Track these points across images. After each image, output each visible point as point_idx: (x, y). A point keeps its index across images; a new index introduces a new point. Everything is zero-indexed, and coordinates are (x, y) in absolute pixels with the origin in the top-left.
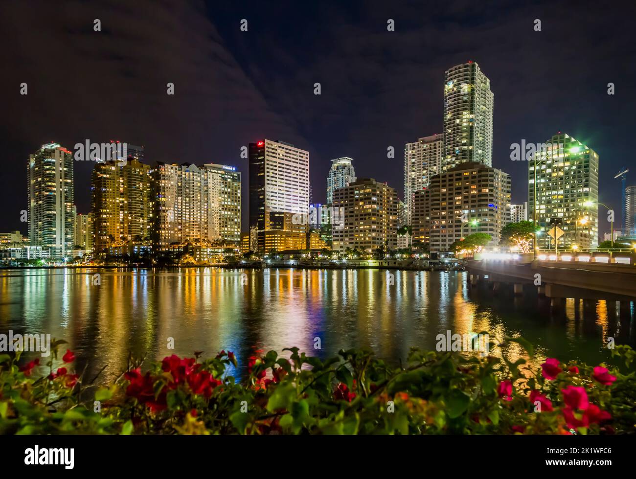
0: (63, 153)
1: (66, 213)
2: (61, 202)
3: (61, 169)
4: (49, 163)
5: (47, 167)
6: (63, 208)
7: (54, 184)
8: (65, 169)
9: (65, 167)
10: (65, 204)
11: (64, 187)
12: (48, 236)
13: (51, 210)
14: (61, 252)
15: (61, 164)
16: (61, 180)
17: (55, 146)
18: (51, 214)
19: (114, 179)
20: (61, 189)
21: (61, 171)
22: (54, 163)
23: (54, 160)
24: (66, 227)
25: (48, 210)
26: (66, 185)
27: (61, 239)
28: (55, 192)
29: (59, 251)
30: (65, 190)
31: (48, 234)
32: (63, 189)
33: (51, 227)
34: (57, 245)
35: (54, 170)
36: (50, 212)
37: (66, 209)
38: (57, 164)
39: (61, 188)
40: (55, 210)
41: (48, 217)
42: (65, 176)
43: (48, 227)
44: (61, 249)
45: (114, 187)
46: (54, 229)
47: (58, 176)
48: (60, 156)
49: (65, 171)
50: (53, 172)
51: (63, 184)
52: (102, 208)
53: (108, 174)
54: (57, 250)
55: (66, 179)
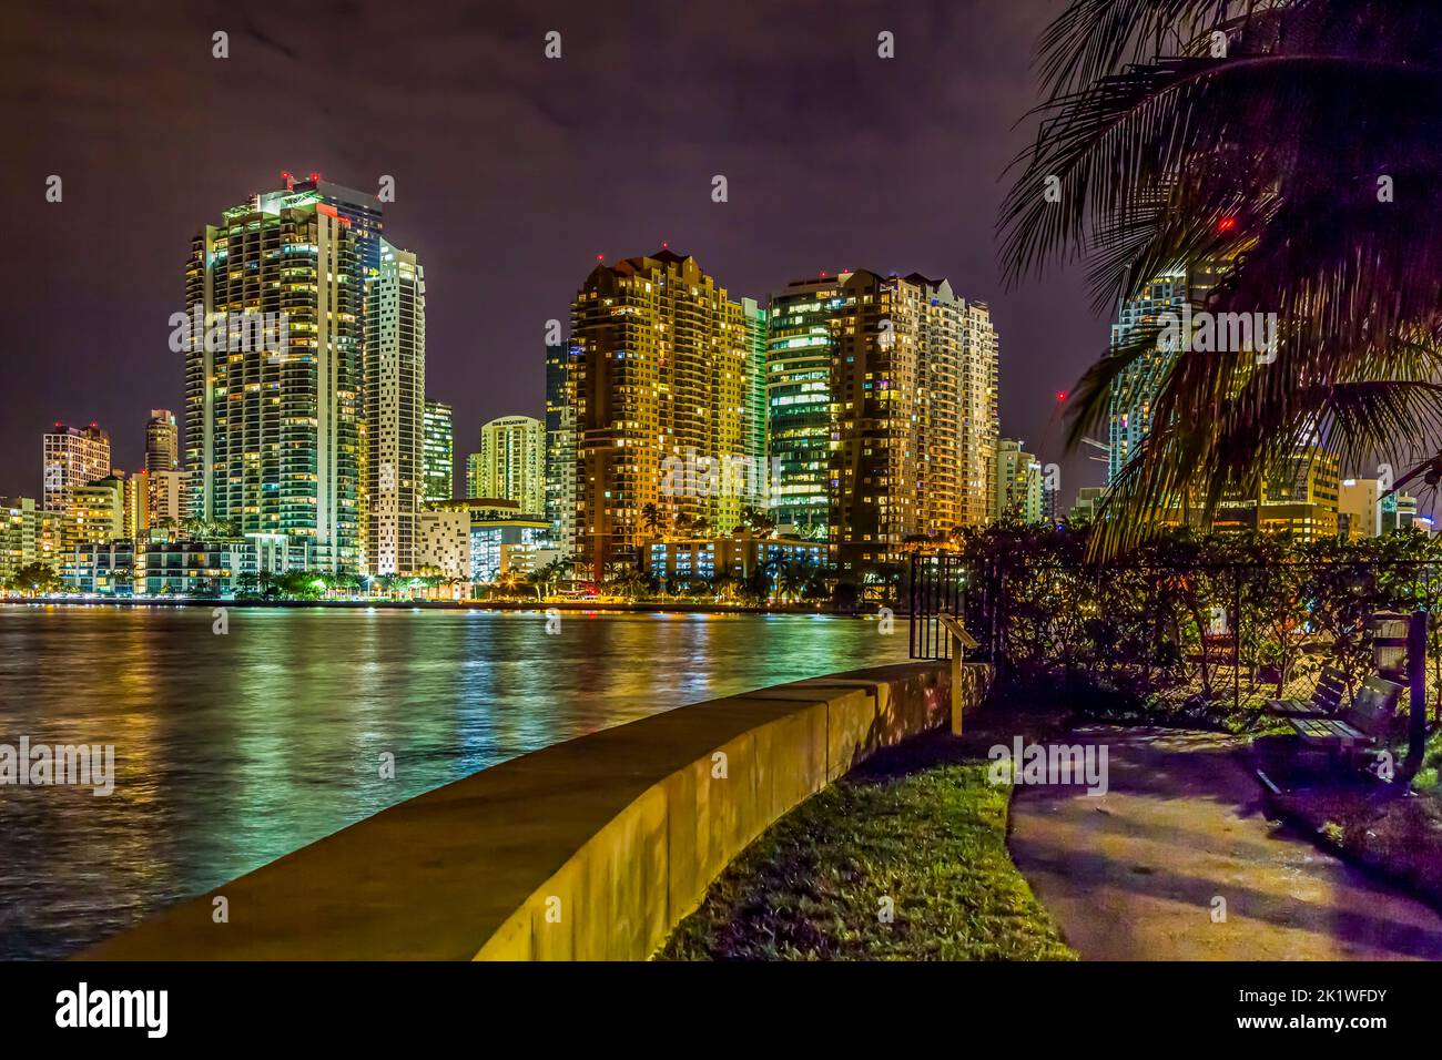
0: (335, 221)
1: (341, 425)
2: (330, 387)
3: (330, 277)
4: (302, 259)
5: (295, 271)
6: (334, 401)
7: (315, 328)
8: (340, 278)
9: (340, 272)
10: (339, 393)
11: (335, 338)
12: (292, 499)
13: (304, 414)
14: (329, 554)
15: (330, 261)
16: (330, 315)
17: (307, 201)
18: (303, 429)
19: (649, 323)
20: (329, 346)
21: (330, 285)
22: (315, 257)
23: (315, 249)
24: (340, 473)
25: (293, 415)
26: (342, 333)
27: (329, 510)
28: (315, 352)
29: (325, 559)
30: (339, 347)
31: (293, 494)
32: (334, 346)
33: (305, 470)
34: (320, 533)
35: (315, 281)
36: (301, 421)
37: (340, 411)
38: (322, 262)
39: (330, 341)
40: (315, 416)
41: (294, 438)
42: (340, 302)
43: (293, 470)
44: (329, 544)
45: (648, 350)
46: (311, 478)
47: (322, 301)
48: (330, 236)
49: (341, 286)
50: (314, 288)
51: (335, 329)
52: (622, 417)
53: (637, 304)
54: (318, 549)
55: (341, 310)
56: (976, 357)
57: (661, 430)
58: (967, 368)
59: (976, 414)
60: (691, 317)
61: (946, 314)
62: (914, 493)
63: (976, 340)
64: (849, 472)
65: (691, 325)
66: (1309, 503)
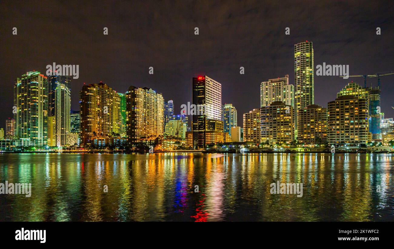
0: (42, 78)
1: (44, 117)
2: (41, 109)
3: (41, 88)
4: (34, 84)
5: (33, 87)
6: (42, 112)
7: (37, 98)
8: (44, 88)
9: (44, 87)
10: (43, 111)
11: (43, 100)
12: (33, 131)
13: (35, 115)
14: (41, 142)
15: (41, 85)
16: (41, 95)
17: (37, 73)
18: (35, 118)
19: (95, 96)
20: (41, 101)
21: (41, 89)
22: (37, 84)
23: (38, 83)
24: (43, 126)
25: (33, 115)
26: (44, 99)
27: (41, 134)
28: (37, 103)
29: (40, 141)
30: (44, 102)
31: (33, 130)
32: (42, 102)
33: (35, 126)
34: (39, 138)
35: (37, 89)
36: (34, 116)
37: (44, 114)
38: (39, 85)
39: (41, 100)
40: (37, 115)
41: (33, 119)
42: (44, 93)
43: (33, 126)
44: (41, 140)
45: (95, 101)
46: (37, 127)
47: (39, 93)
48: (41, 80)
49: (44, 90)
50: (37, 90)
51: (42, 98)
52: (88, 115)
53: (92, 93)
54: (38, 141)
55: (44, 95)
56: (159, 103)
57: (98, 117)
58: (157, 105)
59: (159, 114)
60: (106, 95)
61: (151, 95)
62: (143, 129)
63: (159, 100)
64: (130, 125)
65: (105, 97)
66: (216, 130)
